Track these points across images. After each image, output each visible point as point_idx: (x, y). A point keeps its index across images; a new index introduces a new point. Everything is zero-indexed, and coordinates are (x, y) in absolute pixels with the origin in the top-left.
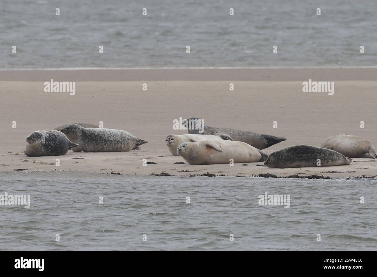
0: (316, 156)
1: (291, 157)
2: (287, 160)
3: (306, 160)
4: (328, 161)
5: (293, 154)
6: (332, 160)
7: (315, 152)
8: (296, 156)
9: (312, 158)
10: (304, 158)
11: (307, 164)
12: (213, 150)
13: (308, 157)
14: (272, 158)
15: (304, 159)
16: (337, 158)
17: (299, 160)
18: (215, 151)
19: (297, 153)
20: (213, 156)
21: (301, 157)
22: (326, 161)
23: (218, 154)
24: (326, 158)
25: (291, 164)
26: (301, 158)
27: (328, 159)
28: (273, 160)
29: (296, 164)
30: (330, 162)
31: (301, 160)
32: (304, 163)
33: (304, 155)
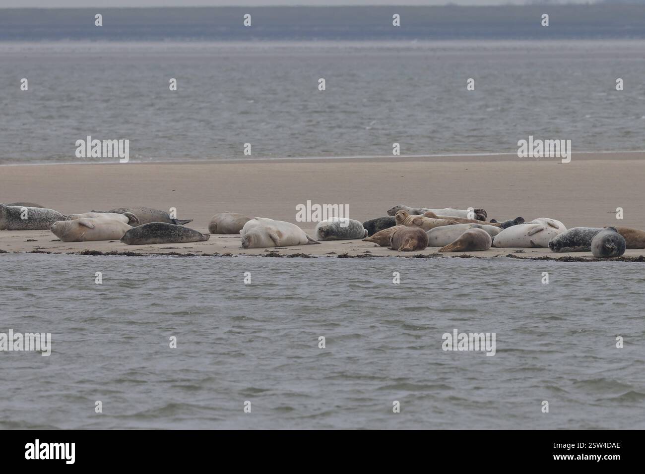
0: (171, 232)
1: (146, 234)
2: (142, 237)
3: (161, 237)
4: (182, 238)
5: (148, 231)
6: (186, 237)
7: (169, 229)
8: (151, 233)
9: (167, 235)
10: (158, 234)
11: (162, 241)
12: (85, 228)
13: (162, 233)
14: (128, 235)
15: (159, 236)
16: (192, 235)
17: (153, 237)
18: (87, 229)
19: (152, 230)
20: (84, 233)
21: (155, 233)
22: (180, 238)
23: (91, 231)
24: (180, 234)
25: (146, 240)
26: (155, 235)
27: (182, 235)
28: (129, 236)
29: (151, 240)
30: (185, 238)
31: (155, 237)
32: (158, 240)
33: (159, 232)
